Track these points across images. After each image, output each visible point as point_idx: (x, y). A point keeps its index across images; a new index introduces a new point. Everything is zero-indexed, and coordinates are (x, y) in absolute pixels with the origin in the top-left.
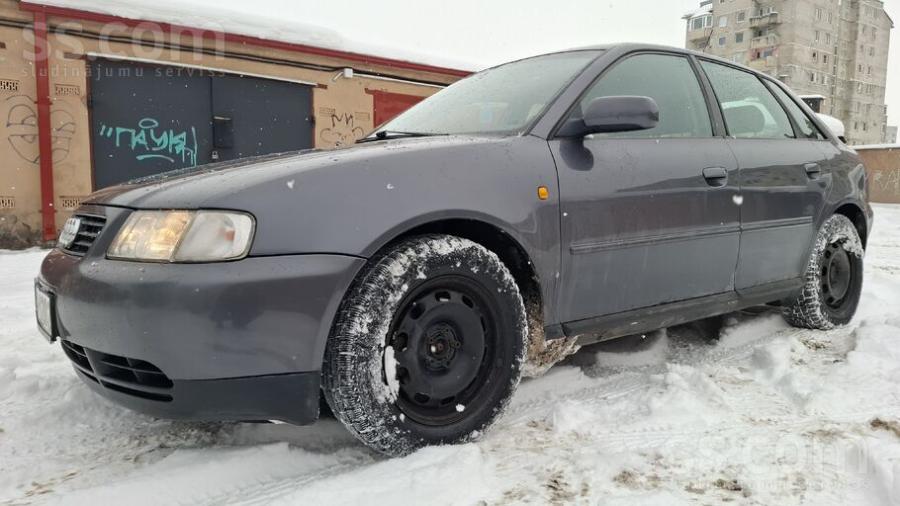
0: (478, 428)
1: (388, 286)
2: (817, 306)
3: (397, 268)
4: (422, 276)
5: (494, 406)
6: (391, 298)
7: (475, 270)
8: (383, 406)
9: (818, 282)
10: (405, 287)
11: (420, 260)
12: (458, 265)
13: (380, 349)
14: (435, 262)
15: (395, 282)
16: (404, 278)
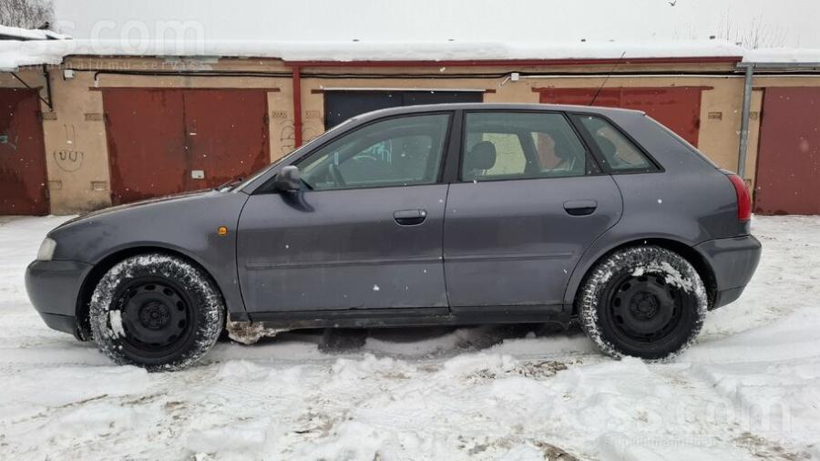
0: (171, 363)
1: (109, 279)
2: (596, 334)
3: (115, 271)
4: (129, 276)
5: (184, 353)
6: (109, 286)
7: (167, 275)
8: (108, 340)
9: (595, 312)
10: (118, 281)
11: (128, 267)
12: (154, 271)
13: (105, 311)
14: (138, 270)
15: (112, 278)
16: (118, 276)
